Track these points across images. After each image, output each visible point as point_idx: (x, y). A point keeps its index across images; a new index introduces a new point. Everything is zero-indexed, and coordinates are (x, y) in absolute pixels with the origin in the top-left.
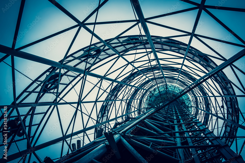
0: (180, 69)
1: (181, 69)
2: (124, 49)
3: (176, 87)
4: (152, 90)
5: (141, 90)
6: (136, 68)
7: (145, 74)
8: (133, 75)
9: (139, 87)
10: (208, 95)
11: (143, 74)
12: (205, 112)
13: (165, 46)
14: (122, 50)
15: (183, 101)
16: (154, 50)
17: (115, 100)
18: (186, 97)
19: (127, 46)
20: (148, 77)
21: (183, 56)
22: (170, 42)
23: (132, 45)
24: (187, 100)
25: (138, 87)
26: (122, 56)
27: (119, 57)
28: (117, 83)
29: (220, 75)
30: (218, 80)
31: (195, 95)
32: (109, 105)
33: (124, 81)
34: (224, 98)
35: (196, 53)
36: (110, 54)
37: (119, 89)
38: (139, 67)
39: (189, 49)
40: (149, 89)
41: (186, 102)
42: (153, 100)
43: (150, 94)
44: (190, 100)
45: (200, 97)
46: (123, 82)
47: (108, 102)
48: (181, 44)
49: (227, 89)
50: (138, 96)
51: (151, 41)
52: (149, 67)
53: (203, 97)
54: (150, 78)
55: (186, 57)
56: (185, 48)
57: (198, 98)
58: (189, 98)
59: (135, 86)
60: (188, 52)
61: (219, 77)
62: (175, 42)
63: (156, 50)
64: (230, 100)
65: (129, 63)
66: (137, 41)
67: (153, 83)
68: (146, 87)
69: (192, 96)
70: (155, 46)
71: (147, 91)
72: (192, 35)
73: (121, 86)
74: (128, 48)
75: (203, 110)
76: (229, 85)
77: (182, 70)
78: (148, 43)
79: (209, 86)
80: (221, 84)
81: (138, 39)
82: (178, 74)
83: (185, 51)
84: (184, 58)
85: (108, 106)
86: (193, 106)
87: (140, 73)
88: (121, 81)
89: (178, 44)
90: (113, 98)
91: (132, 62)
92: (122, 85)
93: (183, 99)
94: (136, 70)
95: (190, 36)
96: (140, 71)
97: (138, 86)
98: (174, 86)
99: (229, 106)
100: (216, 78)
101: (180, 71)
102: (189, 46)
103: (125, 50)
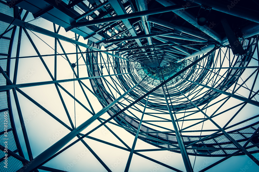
0: (147, 106)
1: (145, 107)
2: (217, 139)
3: (151, 84)
4: (180, 80)
5: (194, 81)
6: (201, 110)
7: (189, 102)
8: (206, 100)
9: (196, 84)
10: (116, 77)
11: (191, 102)
12: (120, 56)
13: (164, 137)
14: (220, 137)
15: (143, 67)
16: (177, 133)
17: (231, 69)
18: (140, 73)
19: (213, 142)
20: (185, 97)
21: (143, 123)
22: (157, 142)
23: (206, 143)
24: (139, 69)
25: (198, 84)
26: (220, 130)
27: (224, 128)
28: (227, 91)
29: (104, 100)
30: (106, 94)
31: (131, 75)
32: (238, 62)
33: (217, 94)
34: (101, 75)
35: (129, 127)
36: (238, 133)
37: (224, 83)
38: (197, 111)
39: (136, 132)
40: (184, 81)
41: (140, 67)
42: (180, 68)
43: (183, 76)
44: (136, 69)
45: (125, 73)
46: (219, 93)
47: (241, 66)
48: (145, 139)
49: (97, 85)
50: (198, 73)
51: (181, 147)
52: (184, 111)
53: (122, 73)
54: (183, 96)
55: (139, 122)
56: (141, 134)
57: (127, 72)
58: (137, 71)
59: (202, 87)
60: (137, 128)
61: (105, 98)
62: (152, 143)
63: (175, 134)
64: (95, 73)
65: (210, 118)
66: (200, 149)
67: (179, 89)
68: (188, 84)
69: (134, 74)
70: (176, 138)
71: (187, 79)
72: (133, 151)
73: (221, 87)
74: (211, 140)
75: (122, 58)
76: (96, 90)
77: (144, 105)
78: (185, 143)
79: (115, 88)
80: (103, 90)
81: (198, 151)
82: (149, 100)
83: (140, 130)
84: (141, 121)
85: (241, 60)
86: (133, 62)
87: (196, 104)
88: (221, 94)
89: (148, 140)
90: (234, 71)
91: (206, 119)
92: (220, 89)
93: (143, 70)
94: (201, 107)
95: (134, 150)
96: (195, 106)
97: (198, 86)
98: (154, 85)
99: (95, 66)
100: (108, 97)
101: (147, 104)
102: (136, 136)
103: (216, 137)
